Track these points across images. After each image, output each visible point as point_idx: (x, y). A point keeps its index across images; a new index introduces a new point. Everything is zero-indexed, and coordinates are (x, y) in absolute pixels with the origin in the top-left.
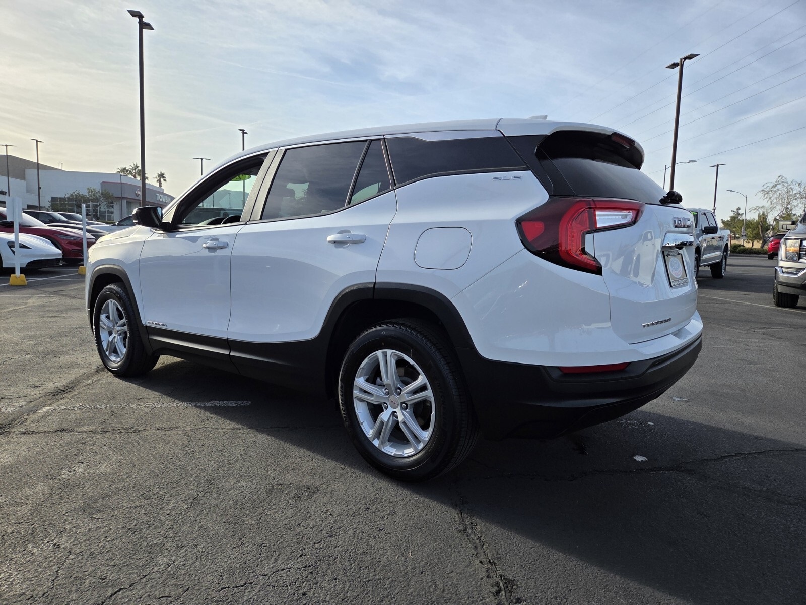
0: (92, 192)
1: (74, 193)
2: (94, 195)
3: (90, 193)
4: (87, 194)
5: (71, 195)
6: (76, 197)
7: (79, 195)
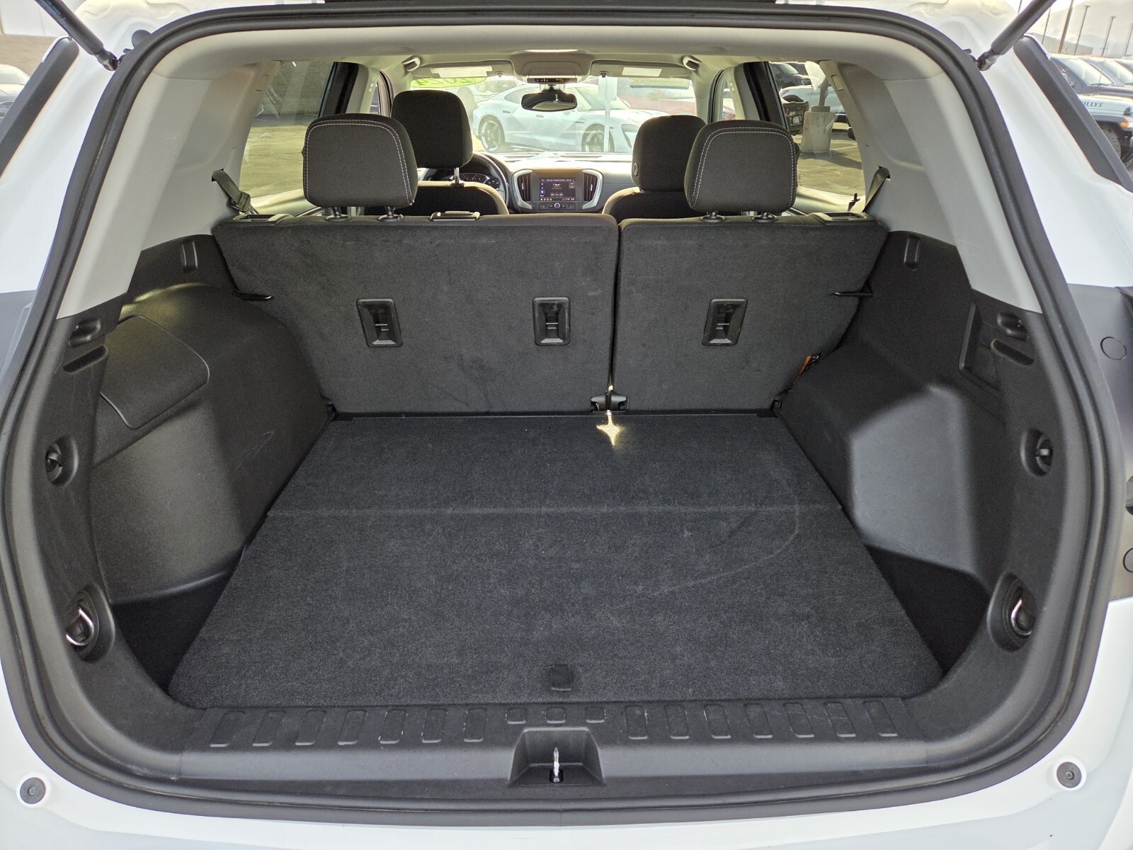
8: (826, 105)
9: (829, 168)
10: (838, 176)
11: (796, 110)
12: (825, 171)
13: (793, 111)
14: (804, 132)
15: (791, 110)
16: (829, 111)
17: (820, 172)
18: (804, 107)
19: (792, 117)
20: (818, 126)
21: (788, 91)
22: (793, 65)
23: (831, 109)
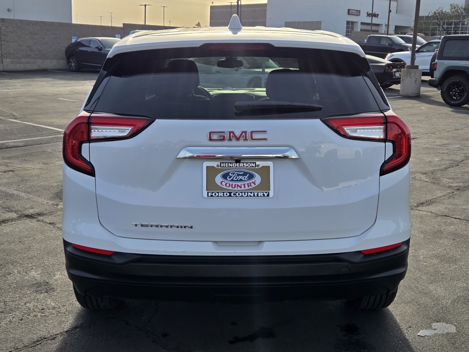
0: (455, 8)
1: (438, 11)
2: (457, 11)
3: (453, 10)
4: (449, 11)
5: (435, 13)
6: (439, 15)
7: (443, 12)
8: (416, 64)
9: (417, 105)
10: (422, 109)
11: (397, 68)
12: (414, 107)
13: (394, 68)
14: (401, 82)
15: (393, 67)
16: (418, 68)
17: (410, 108)
18: (403, 65)
19: (395, 72)
20: (411, 78)
21: (393, 55)
22: (402, 38)
23: (419, 67)
